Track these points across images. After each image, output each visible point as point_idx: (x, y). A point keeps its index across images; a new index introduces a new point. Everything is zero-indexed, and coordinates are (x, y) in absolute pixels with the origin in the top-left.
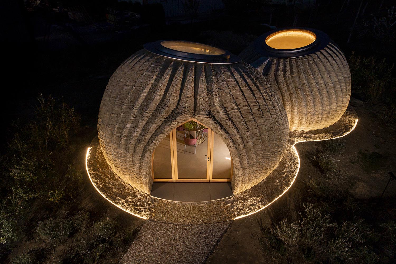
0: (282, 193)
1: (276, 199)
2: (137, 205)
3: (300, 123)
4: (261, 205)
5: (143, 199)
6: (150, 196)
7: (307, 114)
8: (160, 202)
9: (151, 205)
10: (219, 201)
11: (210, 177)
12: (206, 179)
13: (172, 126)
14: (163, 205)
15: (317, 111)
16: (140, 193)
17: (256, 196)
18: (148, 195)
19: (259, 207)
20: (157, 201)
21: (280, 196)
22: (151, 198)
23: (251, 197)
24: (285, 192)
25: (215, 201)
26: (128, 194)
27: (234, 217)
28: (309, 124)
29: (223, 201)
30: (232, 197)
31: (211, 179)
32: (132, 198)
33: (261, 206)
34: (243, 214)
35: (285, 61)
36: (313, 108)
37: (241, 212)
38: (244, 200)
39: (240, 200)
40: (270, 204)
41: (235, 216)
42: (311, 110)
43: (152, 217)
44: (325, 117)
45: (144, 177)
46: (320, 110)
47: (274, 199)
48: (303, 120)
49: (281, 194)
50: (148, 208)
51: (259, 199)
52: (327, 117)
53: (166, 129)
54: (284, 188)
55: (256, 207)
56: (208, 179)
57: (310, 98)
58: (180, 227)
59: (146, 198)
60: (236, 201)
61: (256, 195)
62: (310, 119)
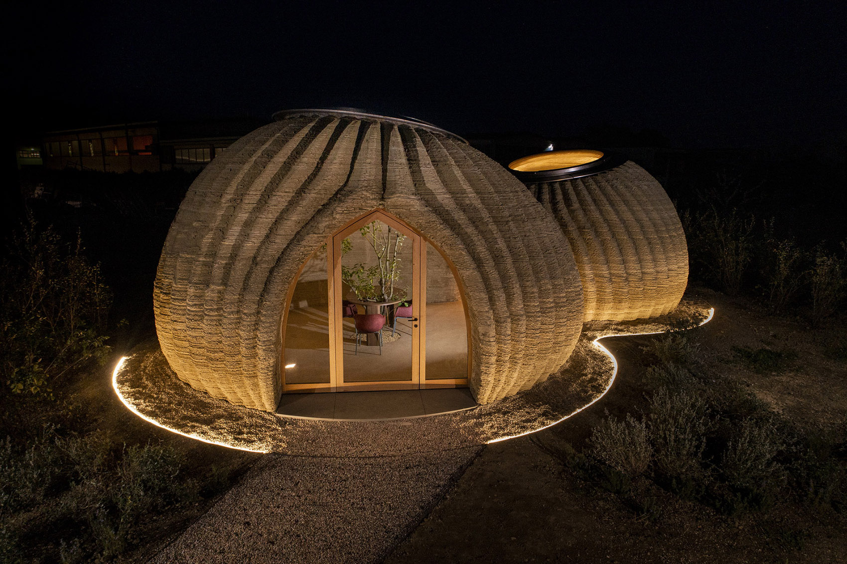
0: (591, 401)
1: (579, 410)
2: (241, 433)
3: (600, 301)
4: (547, 420)
5: (256, 421)
6: (275, 416)
7: (611, 281)
8: (301, 424)
9: (277, 430)
10: (445, 415)
11: (419, 377)
12: (411, 380)
13: (334, 219)
14: (307, 429)
15: (630, 275)
16: (249, 413)
17: (531, 407)
18: (269, 413)
19: (543, 424)
20: (293, 423)
21: (587, 406)
22: (277, 417)
23: (520, 408)
24: (594, 401)
25: (436, 416)
26: (219, 417)
27: (487, 441)
28: (620, 302)
29: (455, 415)
30: (477, 408)
31: (423, 381)
32: (229, 423)
33: (546, 422)
34: (508, 434)
35: (553, 187)
36: (621, 266)
37: (501, 432)
38: (505, 413)
39: (495, 413)
40: (566, 417)
41: (490, 439)
42: (619, 270)
43: (280, 449)
44: (649, 288)
45: (264, 350)
46: (636, 271)
47: (574, 410)
48: (606, 292)
49: (588, 403)
50: (270, 436)
51: (538, 411)
52: (651, 288)
53: (320, 225)
54: (591, 395)
55: (536, 424)
56: (415, 380)
57: (612, 246)
58: (353, 462)
59: (263, 419)
60: (487, 415)
61: (530, 405)
62: (620, 290)
